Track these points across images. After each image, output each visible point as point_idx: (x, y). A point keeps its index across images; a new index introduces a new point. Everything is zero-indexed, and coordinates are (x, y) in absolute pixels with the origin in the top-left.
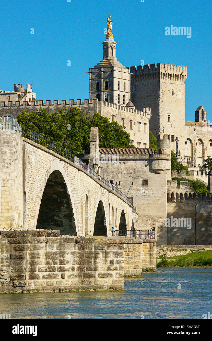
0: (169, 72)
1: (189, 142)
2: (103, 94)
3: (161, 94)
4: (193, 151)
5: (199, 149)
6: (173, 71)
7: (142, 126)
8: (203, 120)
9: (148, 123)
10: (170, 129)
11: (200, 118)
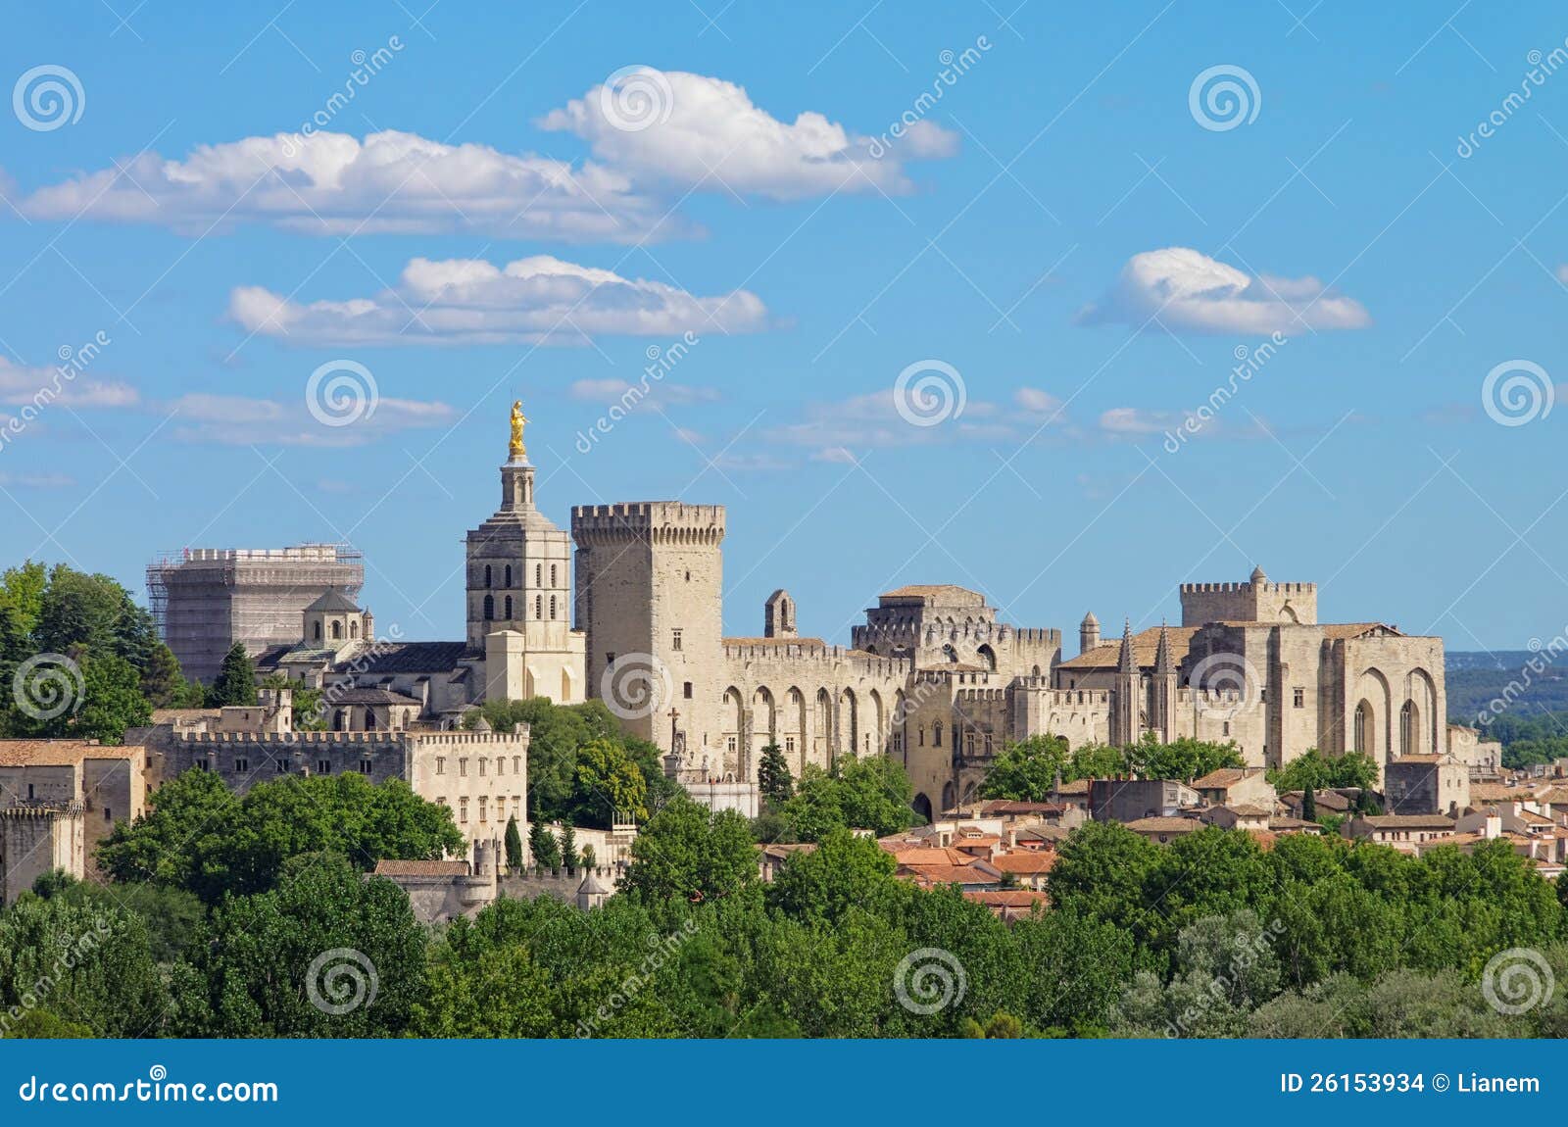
0: (676, 523)
1: (731, 698)
2: (499, 597)
3: (655, 580)
4: (744, 718)
5: (760, 711)
6: (688, 522)
7: (508, 764)
8: (785, 627)
9: (524, 755)
10: (681, 668)
11: (777, 622)
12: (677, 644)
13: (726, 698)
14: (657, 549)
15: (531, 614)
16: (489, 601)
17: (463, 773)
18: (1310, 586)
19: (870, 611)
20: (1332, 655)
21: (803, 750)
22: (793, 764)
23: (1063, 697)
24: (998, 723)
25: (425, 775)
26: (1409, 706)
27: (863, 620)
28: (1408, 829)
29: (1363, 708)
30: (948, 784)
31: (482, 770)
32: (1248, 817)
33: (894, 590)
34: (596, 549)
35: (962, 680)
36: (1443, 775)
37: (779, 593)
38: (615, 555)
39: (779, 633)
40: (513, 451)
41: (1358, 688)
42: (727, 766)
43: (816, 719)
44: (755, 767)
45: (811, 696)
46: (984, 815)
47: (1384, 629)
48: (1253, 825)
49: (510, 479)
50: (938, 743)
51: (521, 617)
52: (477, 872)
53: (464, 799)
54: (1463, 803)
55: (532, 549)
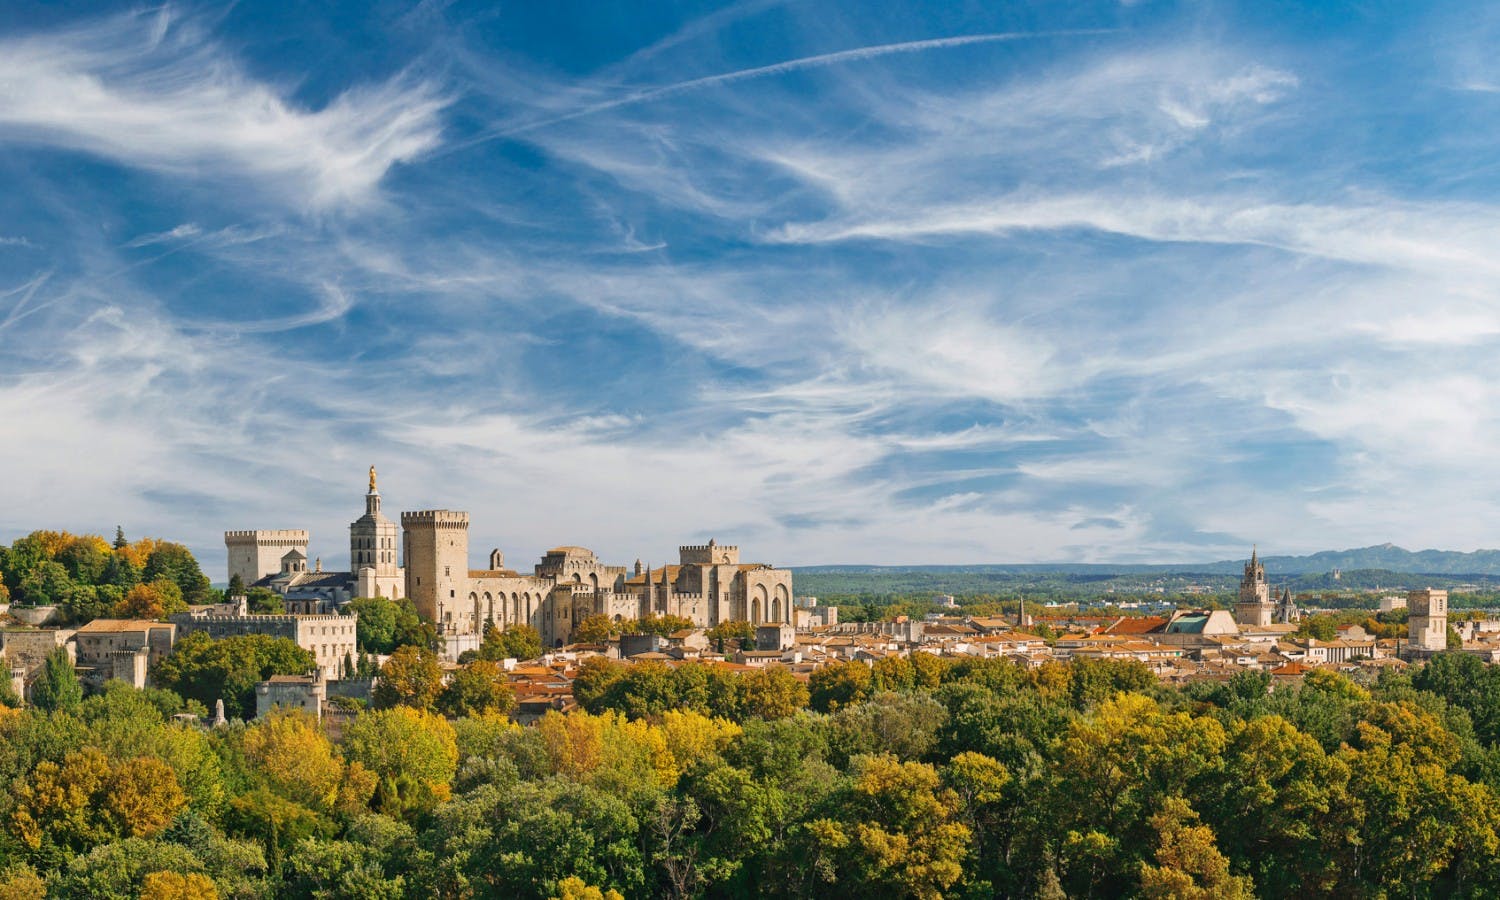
0: (446, 520)
1: (472, 597)
2: (365, 552)
3: (437, 545)
4: (477, 606)
5: (485, 603)
6: (452, 519)
7: (347, 629)
8: (499, 565)
9: (355, 625)
10: (450, 584)
11: (495, 564)
12: (448, 573)
13: (470, 597)
14: (439, 532)
15: (379, 560)
16: (360, 554)
17: (324, 633)
18: (736, 547)
19: (543, 558)
20: (740, 577)
21: (505, 620)
22: (499, 626)
23: (619, 597)
24: (591, 607)
25: (304, 635)
26: (776, 601)
27: (540, 562)
28: (762, 657)
29: (756, 602)
30: (570, 635)
31: (334, 633)
32: (689, 652)
33: (553, 548)
34: (412, 531)
35: (576, 589)
36: (782, 632)
37: (495, 551)
38: (419, 533)
39: (496, 568)
40: (372, 488)
41: (753, 593)
42: (470, 627)
43: (510, 607)
44: (481, 628)
45: (509, 597)
46: (567, 651)
47: (765, 567)
48: (691, 655)
49: (371, 501)
50: (566, 617)
51: (375, 562)
52: (317, 681)
53: (324, 646)
54: (788, 646)
55: (379, 531)
